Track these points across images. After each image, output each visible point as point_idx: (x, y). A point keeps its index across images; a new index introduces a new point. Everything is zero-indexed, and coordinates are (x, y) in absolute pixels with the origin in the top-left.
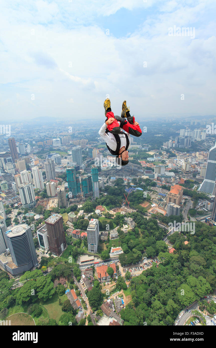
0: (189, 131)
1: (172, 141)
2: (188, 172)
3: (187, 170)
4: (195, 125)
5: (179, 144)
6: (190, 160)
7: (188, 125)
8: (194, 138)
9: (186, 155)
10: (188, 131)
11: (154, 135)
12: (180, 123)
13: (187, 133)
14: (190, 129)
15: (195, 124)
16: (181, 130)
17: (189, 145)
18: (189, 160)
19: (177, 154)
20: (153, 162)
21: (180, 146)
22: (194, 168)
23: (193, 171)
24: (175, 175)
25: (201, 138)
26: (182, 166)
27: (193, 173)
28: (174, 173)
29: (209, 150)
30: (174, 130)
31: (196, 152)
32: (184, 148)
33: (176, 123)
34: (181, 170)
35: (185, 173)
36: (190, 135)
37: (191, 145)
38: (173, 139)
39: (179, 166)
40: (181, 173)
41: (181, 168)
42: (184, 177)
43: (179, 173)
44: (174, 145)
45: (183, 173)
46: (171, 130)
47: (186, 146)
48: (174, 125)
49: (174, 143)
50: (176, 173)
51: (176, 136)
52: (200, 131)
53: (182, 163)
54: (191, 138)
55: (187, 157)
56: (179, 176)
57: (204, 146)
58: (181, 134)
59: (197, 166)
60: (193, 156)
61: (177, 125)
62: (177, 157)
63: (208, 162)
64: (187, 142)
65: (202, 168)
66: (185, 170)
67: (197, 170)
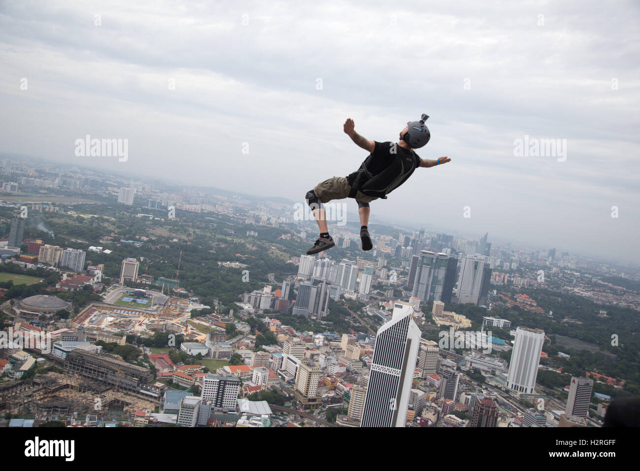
0: (326, 265)
1: (273, 290)
2: (314, 400)
3: (312, 394)
4: (344, 249)
5: (293, 301)
6: (321, 361)
8: (338, 288)
9: (310, 340)
10: (323, 265)
11: (217, 260)
12: (303, 235)
13: (319, 268)
14: (330, 257)
15: (344, 246)
16: (303, 256)
17: (323, 310)
18: (320, 359)
19: (281, 337)
20: (201, 359)
21: (296, 310)
22: (332, 390)
23: (330, 400)
24: (272, 413)
25: (358, 291)
26: (295, 378)
27: (328, 405)
28: (269, 402)
29: (376, 331)
30: (281, 253)
31: (340, 334)
32: (307, 317)
33: (290, 233)
34: (292, 395)
35: (304, 406)
36: (327, 276)
37: (328, 310)
38: (276, 283)
39: (287, 378)
40: (291, 404)
41: (292, 388)
42: (299, 418)
43: (284, 404)
44: (277, 303)
45: (299, 404)
46: (273, 253)
47: (313, 313)
48: (283, 237)
49: (277, 298)
50: (274, 403)
51: (287, 275)
52: (356, 267)
53: (297, 368)
54: (328, 286)
55: (315, 351)
56: (282, 414)
57: (364, 316)
58: (300, 271)
59: (341, 383)
60: (331, 348)
61: (292, 239)
62: (282, 346)
63: (372, 370)
64: (318, 298)
65: (354, 389)
66: (306, 394)
67: (339, 394)
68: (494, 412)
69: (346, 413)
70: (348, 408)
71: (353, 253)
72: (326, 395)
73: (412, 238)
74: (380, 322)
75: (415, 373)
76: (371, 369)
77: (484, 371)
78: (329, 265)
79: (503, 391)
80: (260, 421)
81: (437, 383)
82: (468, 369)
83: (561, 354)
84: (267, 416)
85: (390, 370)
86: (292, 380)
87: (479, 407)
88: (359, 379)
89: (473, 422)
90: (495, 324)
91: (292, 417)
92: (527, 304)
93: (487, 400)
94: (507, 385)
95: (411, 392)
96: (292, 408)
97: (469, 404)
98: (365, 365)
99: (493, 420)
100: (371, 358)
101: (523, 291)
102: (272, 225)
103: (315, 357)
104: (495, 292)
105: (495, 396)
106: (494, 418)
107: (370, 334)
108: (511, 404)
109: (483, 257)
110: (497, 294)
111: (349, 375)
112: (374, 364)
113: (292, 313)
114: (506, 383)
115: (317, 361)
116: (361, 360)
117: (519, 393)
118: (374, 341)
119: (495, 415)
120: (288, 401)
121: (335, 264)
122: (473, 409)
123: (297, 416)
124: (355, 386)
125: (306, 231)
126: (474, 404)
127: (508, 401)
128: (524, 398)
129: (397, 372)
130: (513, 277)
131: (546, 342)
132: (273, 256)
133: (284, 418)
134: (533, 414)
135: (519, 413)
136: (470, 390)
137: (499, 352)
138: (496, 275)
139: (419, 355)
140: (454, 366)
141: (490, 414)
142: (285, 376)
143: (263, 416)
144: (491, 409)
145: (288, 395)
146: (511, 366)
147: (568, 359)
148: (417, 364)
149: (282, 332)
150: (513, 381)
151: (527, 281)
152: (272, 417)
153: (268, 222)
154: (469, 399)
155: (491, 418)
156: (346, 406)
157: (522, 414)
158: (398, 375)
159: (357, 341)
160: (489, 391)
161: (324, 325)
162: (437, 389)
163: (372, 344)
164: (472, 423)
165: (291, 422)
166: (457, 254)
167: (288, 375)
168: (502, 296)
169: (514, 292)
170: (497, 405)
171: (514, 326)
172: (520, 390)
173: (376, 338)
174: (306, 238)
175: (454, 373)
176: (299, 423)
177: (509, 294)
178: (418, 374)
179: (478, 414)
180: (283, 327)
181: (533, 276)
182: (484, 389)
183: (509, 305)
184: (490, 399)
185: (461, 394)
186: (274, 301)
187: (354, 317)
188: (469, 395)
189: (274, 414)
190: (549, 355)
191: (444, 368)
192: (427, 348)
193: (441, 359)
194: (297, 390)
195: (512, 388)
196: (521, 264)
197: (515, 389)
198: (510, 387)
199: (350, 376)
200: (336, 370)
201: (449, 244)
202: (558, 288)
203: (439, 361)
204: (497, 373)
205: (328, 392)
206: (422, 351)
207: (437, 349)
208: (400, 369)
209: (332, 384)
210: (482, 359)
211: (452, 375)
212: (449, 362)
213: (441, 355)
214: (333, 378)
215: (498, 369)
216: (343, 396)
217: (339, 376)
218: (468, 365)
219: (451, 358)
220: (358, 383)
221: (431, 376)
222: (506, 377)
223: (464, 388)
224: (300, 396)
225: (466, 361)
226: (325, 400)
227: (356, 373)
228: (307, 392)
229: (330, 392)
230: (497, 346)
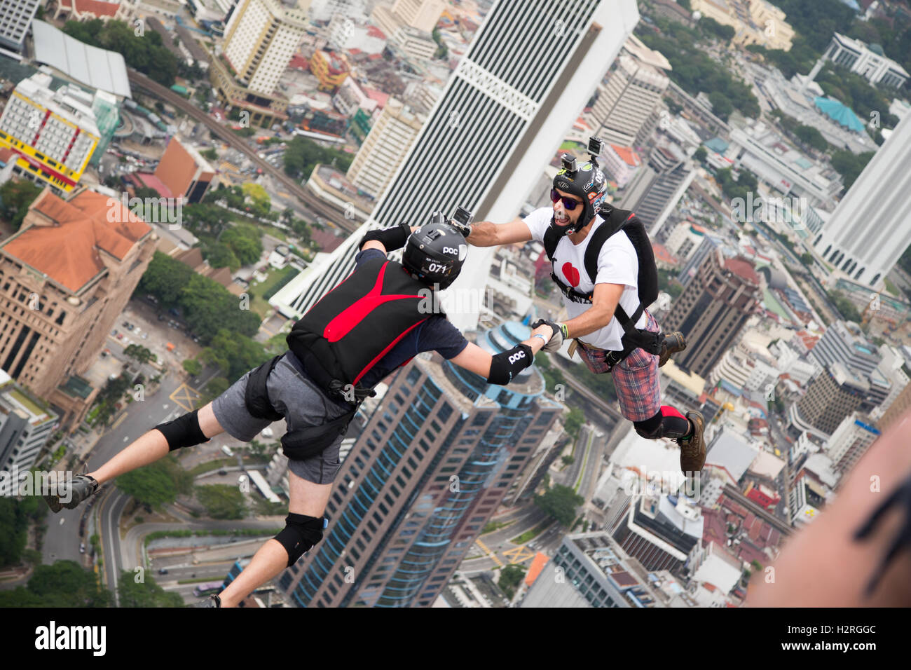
2: (264, 102)
3: (262, 84)
22: (324, 91)
23: (309, 116)
24: (128, 93)
26: (226, 21)
27: (301, 128)
28: (128, 62)
34: (204, 65)
35: (229, 108)
40: (193, 91)
41: (210, 45)
42: (206, 138)
43: (174, 83)
45: (216, 99)
50: (145, 70)
56: (160, 109)
59: (358, 82)
63: (457, 78)
65: (387, 112)
66: (246, 78)
67: (342, 111)
68: (748, 299)
69: (343, 167)
70: (352, 156)
72: (303, 99)
75: (575, 128)
76: (457, 72)
77: (768, 184)
79: (797, 255)
80: (89, 104)
81: (624, 174)
82: (725, 164)
84: (113, 100)
85: (509, 94)
86: (218, 23)
87: (712, 273)
88: (411, 89)
89: (680, 307)
90: (859, 67)
91: (185, 126)
93: (742, 265)
94: (815, 244)
95: (545, 173)
96: (194, 101)
97: (689, 256)
98: (442, 53)
99: (735, 319)
100: (466, 41)
105: (771, 260)
106: (739, 313)
108: (801, 294)
111: (388, 67)
112: (470, 62)
114: (815, 238)
116: (436, 37)
117: (838, 274)
119: (747, 309)
120: (188, 77)
122: (693, 271)
123: (202, 127)
124: (394, 102)
126: (703, 262)
127: (799, 284)
128: (844, 291)
129: (524, 107)
133: (163, 120)
134: (850, 340)
135: (812, 325)
136: (707, 222)
137: (834, 147)
139: (604, 82)
140: (692, 145)
141: (733, 301)
142: (198, 4)
143: (99, 94)
144: (741, 290)
145: (190, 62)
146: (849, 198)
148: (591, 103)
150: (836, 239)
152: (128, 108)
154: (692, 245)
155: (734, 311)
156: (349, 148)
157: (820, 329)
158: (524, 117)
160: (758, 241)
162: (619, 190)
164: (676, 308)
165: (178, 138)
170: (763, 285)
172: (844, 268)
175: (683, 164)
176: (204, 149)
178: (582, 130)
179: (702, 291)
182: (746, 233)
184: (752, 264)
185: (679, 226)
188: (700, 234)
189: (134, 99)
191: (662, 142)
192: (635, 68)
194: (222, 58)
195: (825, 254)
197: (831, 259)
198: (818, 251)
199: (388, 71)
200: (355, 39)
203: (654, 117)
205: (312, 94)
206: (617, 72)
207: (664, 82)
208: (538, 101)
209: (328, 76)
210: (777, 150)
211: (676, 166)
212: (681, 128)
213: (668, 101)
214: (339, 59)
215: (809, 194)
216: (350, 119)
217: (358, 62)
218: (732, 154)
219: (691, 120)
220: (406, 98)
221: (615, 149)
222: (822, 223)
223: (694, 212)
224: (228, 78)
225: (731, 141)
226: (295, 113)
227: (409, 69)
228: (249, 73)
229: (318, 96)
230: (836, 130)
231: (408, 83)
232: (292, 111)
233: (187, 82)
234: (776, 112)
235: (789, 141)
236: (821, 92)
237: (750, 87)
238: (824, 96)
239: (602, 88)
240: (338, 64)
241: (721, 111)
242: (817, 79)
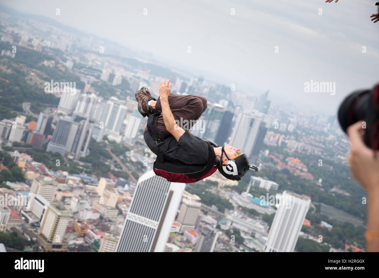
0: (92, 101)
1: (27, 121)
2: (59, 246)
3: (58, 240)
4: (114, 86)
5: (50, 137)
6: (73, 204)
7: (93, 79)
8: (102, 128)
9: (63, 181)
10: (89, 101)
12: (69, 64)
13: (83, 104)
14: (98, 93)
15: (115, 82)
17: (82, 149)
19: (30, 175)
21: (51, 147)
22: (81, 237)
23: (77, 247)
25: (123, 133)
26: (40, 221)
29: (137, 178)
30: (41, 81)
31: (98, 177)
32: (63, 154)
33: (54, 59)
34: (34, 239)
36: (91, 113)
37: (88, 151)
38: (31, 114)
39: (31, 220)
40: (32, 249)
41: (35, 231)
43: (24, 248)
44: (31, 136)
46: (31, 80)
47: (71, 151)
48: (46, 63)
49: (31, 131)
50: (12, 247)
51: (46, 107)
52: (125, 108)
53: (44, 210)
54: (92, 124)
55: (67, 193)
57: (127, 161)
58: (62, 104)
59: (92, 230)
60: (85, 192)
61: (56, 67)
62: (30, 185)
63: (128, 220)
64: (78, 136)
65: (105, 238)
66: (51, 240)
67: (88, 242)
71: (123, 92)
72: (74, 242)
73: (190, 84)
74: (143, 170)
75: (173, 227)
76: (127, 218)
77: (244, 232)
78: (95, 102)
81: (194, 240)
82: (227, 228)
83: (324, 224)
85: (147, 221)
86: (37, 223)
88: (112, 228)
90: (262, 186)
92: (297, 169)
94: (265, 249)
95: (166, 246)
98: (121, 213)
100: (128, 206)
101: (296, 155)
102: (33, 47)
103: (67, 200)
104: (267, 152)
107: (131, 181)
109: (261, 114)
110: (269, 154)
112: (131, 214)
113: (46, 148)
114: (264, 247)
115: (68, 204)
116: (117, 207)
118: (134, 189)
120: (29, 245)
121: (102, 101)
124: (107, 234)
125: (74, 61)
129: (154, 224)
130: (288, 139)
131: (311, 210)
132: (32, 83)
136: (227, 250)
137: (262, 214)
138: (271, 135)
139: (179, 208)
140: (215, 224)
142: (29, 218)
145: (29, 239)
146: (272, 230)
147: (329, 230)
148: (176, 218)
149: (33, 169)
150: (272, 246)
151: (302, 146)
153: (29, 43)
158: (154, 228)
159: (116, 187)
161: (82, 166)
162: (194, 246)
163: (131, 192)
166: (234, 107)
167: (33, 217)
168: (273, 157)
169: (287, 155)
171: (280, 190)
173: (136, 185)
174: (73, 68)
175: (213, 231)
177: (281, 156)
178: (175, 228)
180: (34, 163)
181: (309, 141)
183: (279, 168)
186: (26, 134)
187: (115, 162)
190: (312, 223)
191: (203, 225)
192: (188, 202)
193: (201, 214)
194: (41, 235)
196: (298, 127)
199: (102, 223)
200: (88, 215)
201: (228, 96)
202: (332, 156)
203: (199, 217)
204: (257, 235)
205: (76, 239)
206: (183, 205)
207: (199, 204)
208: (158, 221)
209: (81, 231)
210: (244, 219)
211: (211, 232)
212: (209, 219)
213: (202, 211)
214: (84, 224)
215: (258, 232)
216: (92, 244)
217: (91, 223)
218: (229, 224)
219: (212, 215)
220: (110, 231)
221: (189, 232)
222: (265, 241)
223: (221, 248)
224: (44, 241)
225: (227, 220)
226: (71, 247)
227: (110, 221)
228: (52, 237)
229: (79, 239)
230: (261, 208)
231: (110, 226)
232: (70, 247)
233: (29, 247)
234: (240, 206)
235: (246, 215)
236: (252, 196)
237: (228, 200)
238: (254, 197)
239: (179, 211)
240: (84, 226)
241: (221, 210)
242: (250, 192)
